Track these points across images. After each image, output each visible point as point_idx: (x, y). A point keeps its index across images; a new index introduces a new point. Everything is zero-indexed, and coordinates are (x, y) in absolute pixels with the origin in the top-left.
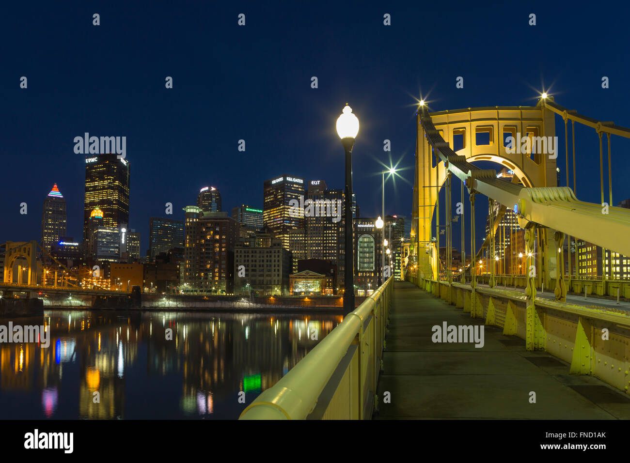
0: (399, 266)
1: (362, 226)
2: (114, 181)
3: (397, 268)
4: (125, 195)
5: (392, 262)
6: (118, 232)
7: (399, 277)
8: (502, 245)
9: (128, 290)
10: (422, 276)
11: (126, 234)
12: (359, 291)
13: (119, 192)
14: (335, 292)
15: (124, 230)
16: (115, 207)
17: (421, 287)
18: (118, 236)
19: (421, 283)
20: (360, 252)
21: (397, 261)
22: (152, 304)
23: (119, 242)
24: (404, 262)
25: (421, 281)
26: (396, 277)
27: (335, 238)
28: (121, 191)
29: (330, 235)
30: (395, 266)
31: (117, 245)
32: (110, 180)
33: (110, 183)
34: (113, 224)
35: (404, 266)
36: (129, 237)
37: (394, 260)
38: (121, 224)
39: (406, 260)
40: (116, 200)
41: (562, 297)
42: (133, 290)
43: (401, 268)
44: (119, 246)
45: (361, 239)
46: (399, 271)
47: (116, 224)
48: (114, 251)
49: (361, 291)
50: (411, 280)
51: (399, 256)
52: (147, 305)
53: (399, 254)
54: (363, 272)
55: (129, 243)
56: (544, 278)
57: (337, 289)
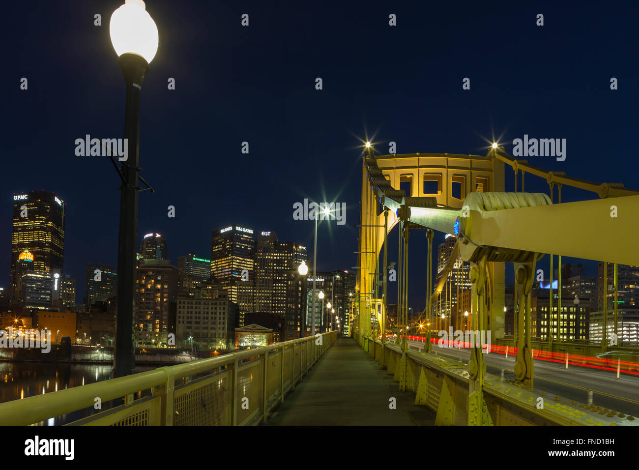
1: (312, 280)
2: (47, 221)
3: (347, 323)
4: (59, 238)
6: (50, 277)
9: (57, 341)
11: (60, 280)
13: (52, 234)
15: (57, 276)
16: (48, 250)
18: (50, 281)
20: (309, 307)
21: (347, 317)
22: (84, 356)
23: (52, 289)
27: (285, 292)
28: (55, 233)
29: (280, 288)
30: (343, 322)
31: (49, 292)
32: (43, 220)
33: (42, 223)
34: (45, 269)
36: (63, 283)
38: (54, 269)
40: (48, 243)
42: (62, 340)
44: (51, 292)
45: (310, 294)
47: (48, 269)
48: (45, 298)
52: (78, 357)
53: (348, 310)
55: (63, 290)
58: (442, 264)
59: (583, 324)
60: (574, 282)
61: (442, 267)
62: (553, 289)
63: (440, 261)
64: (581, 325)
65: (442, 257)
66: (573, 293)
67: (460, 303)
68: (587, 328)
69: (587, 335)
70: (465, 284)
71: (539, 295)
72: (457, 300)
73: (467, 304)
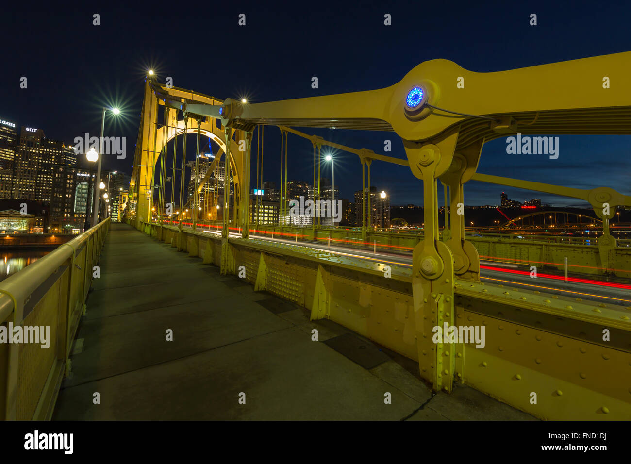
0: (116, 210)
1: (82, 175)
3: (114, 211)
5: (109, 207)
7: (116, 219)
8: (199, 201)
10: (141, 219)
12: (73, 229)
14: (45, 231)
17: (138, 228)
19: (139, 225)
20: (78, 197)
21: (115, 207)
24: (121, 207)
25: (139, 223)
26: (113, 219)
27: (51, 183)
29: (45, 179)
30: (112, 211)
35: (121, 210)
37: (112, 206)
39: (124, 206)
43: (119, 212)
45: (79, 186)
46: (116, 214)
49: (76, 229)
50: (129, 222)
51: (117, 202)
53: (117, 201)
54: (79, 214)
56: (238, 223)
57: (49, 228)
58: (194, 174)
59: (276, 215)
60: (271, 192)
61: (194, 176)
62: (259, 195)
63: (192, 172)
65: (194, 169)
66: (271, 198)
67: (206, 200)
68: (278, 217)
69: (277, 221)
70: (210, 189)
71: (254, 198)
72: (204, 199)
73: (211, 201)
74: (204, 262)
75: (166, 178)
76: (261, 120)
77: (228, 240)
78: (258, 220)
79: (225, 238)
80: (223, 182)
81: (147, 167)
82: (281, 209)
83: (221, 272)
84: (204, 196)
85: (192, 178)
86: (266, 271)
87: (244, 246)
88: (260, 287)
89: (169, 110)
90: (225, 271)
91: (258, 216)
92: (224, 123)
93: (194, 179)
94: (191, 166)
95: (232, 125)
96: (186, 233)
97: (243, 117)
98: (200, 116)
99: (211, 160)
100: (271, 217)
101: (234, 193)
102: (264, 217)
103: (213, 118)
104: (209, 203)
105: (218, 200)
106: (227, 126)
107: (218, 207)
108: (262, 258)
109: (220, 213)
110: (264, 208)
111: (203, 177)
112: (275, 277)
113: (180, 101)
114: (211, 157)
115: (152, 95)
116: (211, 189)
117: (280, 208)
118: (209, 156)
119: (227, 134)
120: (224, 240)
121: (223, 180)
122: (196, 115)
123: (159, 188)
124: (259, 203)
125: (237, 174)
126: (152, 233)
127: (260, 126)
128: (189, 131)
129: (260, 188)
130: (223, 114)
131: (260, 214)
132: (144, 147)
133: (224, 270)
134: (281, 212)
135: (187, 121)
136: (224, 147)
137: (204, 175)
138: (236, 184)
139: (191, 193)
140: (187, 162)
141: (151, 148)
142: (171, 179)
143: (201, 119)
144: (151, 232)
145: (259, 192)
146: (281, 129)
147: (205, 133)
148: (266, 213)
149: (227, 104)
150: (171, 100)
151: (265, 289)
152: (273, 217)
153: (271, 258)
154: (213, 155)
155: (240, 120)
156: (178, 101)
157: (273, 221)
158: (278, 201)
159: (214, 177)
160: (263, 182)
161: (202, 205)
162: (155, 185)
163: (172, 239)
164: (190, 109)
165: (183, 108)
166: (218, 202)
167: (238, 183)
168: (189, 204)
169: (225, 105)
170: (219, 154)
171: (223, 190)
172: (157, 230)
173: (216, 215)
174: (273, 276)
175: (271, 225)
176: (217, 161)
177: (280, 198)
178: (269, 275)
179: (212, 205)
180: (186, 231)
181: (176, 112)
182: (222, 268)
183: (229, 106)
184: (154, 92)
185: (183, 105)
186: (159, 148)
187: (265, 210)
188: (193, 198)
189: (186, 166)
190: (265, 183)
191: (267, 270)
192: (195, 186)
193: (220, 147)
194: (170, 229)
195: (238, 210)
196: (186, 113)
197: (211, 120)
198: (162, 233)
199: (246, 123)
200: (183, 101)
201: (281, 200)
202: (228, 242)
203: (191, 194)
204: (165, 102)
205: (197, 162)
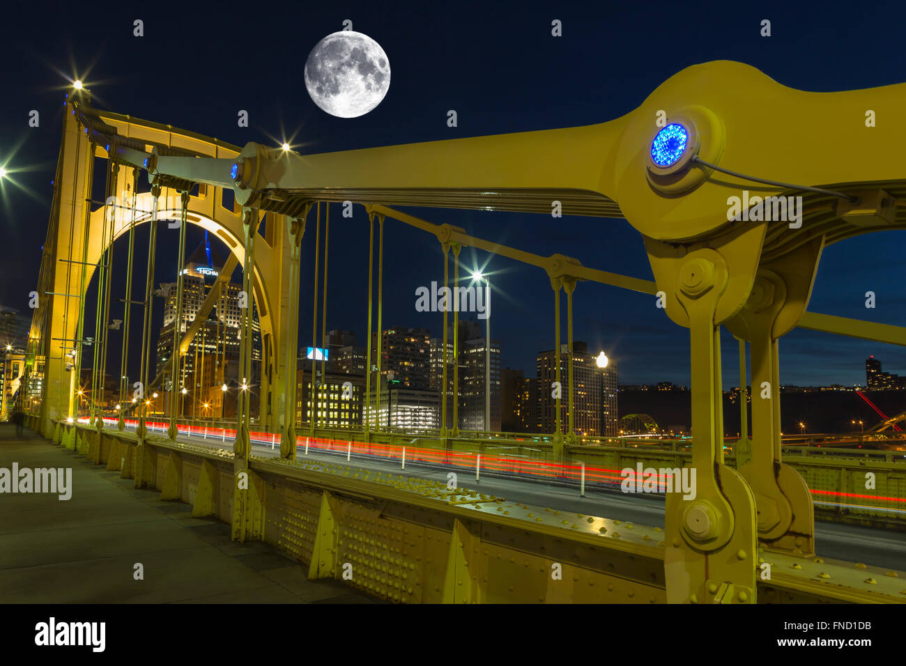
8: (181, 373)
10: (51, 414)
24: (9, 388)
25: (49, 423)
35: (9, 395)
39: (16, 384)
41: (290, 453)
43: (4, 399)
56: (269, 425)
58: (171, 313)
59: (355, 407)
60: (345, 353)
61: (171, 317)
62: (317, 361)
63: (167, 309)
64: (354, 408)
65: (172, 303)
66: (344, 367)
67: (199, 372)
68: (360, 412)
69: (359, 420)
70: (207, 346)
71: (306, 368)
72: (193, 368)
73: (209, 374)
74: (196, 512)
75: (111, 322)
76: (324, 191)
77: (249, 463)
78: (317, 419)
79: (241, 457)
80: (236, 330)
81: (68, 296)
82: (368, 393)
83: (234, 536)
84: (193, 362)
85: (167, 322)
86: (334, 533)
87: (284, 477)
88: (322, 569)
89: (117, 169)
90: (243, 532)
91: (317, 409)
92: (241, 198)
93: (172, 325)
94: (166, 295)
95: (258, 202)
96: (152, 446)
97: (282, 185)
98: (188, 181)
99: (210, 280)
100: (345, 411)
101: (260, 357)
102: (328, 410)
103: (215, 187)
104: (205, 378)
105: (225, 371)
106: (247, 204)
107: (225, 388)
108: (326, 503)
109: (231, 402)
110: (329, 391)
111: (191, 320)
112: (356, 548)
113: (143, 150)
114: (210, 273)
115: (79, 136)
116: (209, 347)
117: (365, 391)
118: (204, 271)
119: (247, 222)
120: (240, 463)
121: (236, 326)
122: (179, 179)
123: (93, 344)
124: (318, 378)
125: (268, 313)
126: (78, 447)
127: (321, 203)
128: (162, 216)
129: (319, 346)
130: (239, 178)
131: (319, 405)
132: (62, 253)
133: (238, 531)
134: (368, 399)
135: (157, 193)
136: (239, 252)
137: (194, 315)
138: (267, 336)
139: (165, 356)
140: (156, 287)
141: (77, 256)
142: (122, 325)
143: (189, 189)
144: (76, 445)
145: (317, 354)
146: (368, 211)
147: (198, 220)
148: (334, 401)
149: (247, 156)
150: (124, 148)
151: (333, 574)
152: (351, 411)
153: (346, 506)
154: (215, 270)
155: (278, 191)
156: (138, 149)
157: (350, 420)
158: (362, 375)
159: (216, 318)
160: (328, 329)
161: (189, 384)
162: (84, 339)
163: (123, 460)
164: (166, 167)
165: (148, 166)
166: (225, 376)
167: (271, 333)
168: (160, 381)
169: (244, 158)
170: (229, 267)
171: (238, 348)
172: (89, 439)
173: (220, 405)
174: (351, 546)
175: (345, 428)
176: (224, 283)
177: (366, 367)
178: (341, 542)
179: (211, 383)
180: (154, 443)
181: (134, 173)
182: (235, 526)
183: (252, 160)
184: (84, 130)
185: (149, 159)
186: (95, 255)
187: (332, 396)
188: (169, 367)
189: (154, 296)
190: (332, 333)
191: (336, 531)
192: (173, 339)
193: (229, 251)
194: (119, 439)
195: (270, 394)
196: (157, 176)
197: (211, 190)
198: (101, 445)
199: (290, 199)
200: (149, 148)
201: (369, 372)
202: (249, 468)
203: (164, 359)
204: (109, 152)
205: (179, 284)
